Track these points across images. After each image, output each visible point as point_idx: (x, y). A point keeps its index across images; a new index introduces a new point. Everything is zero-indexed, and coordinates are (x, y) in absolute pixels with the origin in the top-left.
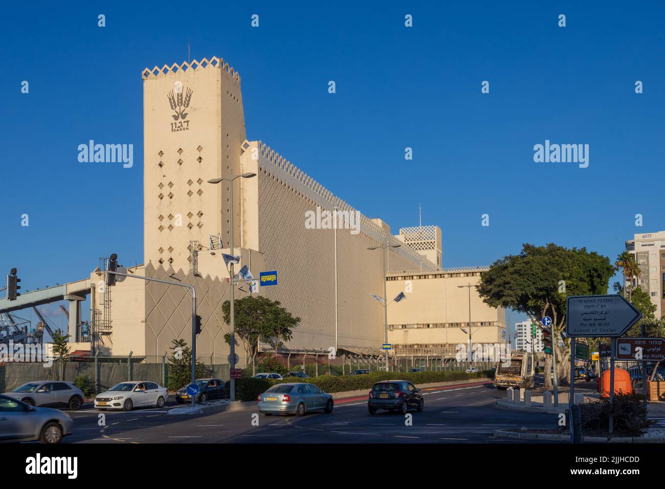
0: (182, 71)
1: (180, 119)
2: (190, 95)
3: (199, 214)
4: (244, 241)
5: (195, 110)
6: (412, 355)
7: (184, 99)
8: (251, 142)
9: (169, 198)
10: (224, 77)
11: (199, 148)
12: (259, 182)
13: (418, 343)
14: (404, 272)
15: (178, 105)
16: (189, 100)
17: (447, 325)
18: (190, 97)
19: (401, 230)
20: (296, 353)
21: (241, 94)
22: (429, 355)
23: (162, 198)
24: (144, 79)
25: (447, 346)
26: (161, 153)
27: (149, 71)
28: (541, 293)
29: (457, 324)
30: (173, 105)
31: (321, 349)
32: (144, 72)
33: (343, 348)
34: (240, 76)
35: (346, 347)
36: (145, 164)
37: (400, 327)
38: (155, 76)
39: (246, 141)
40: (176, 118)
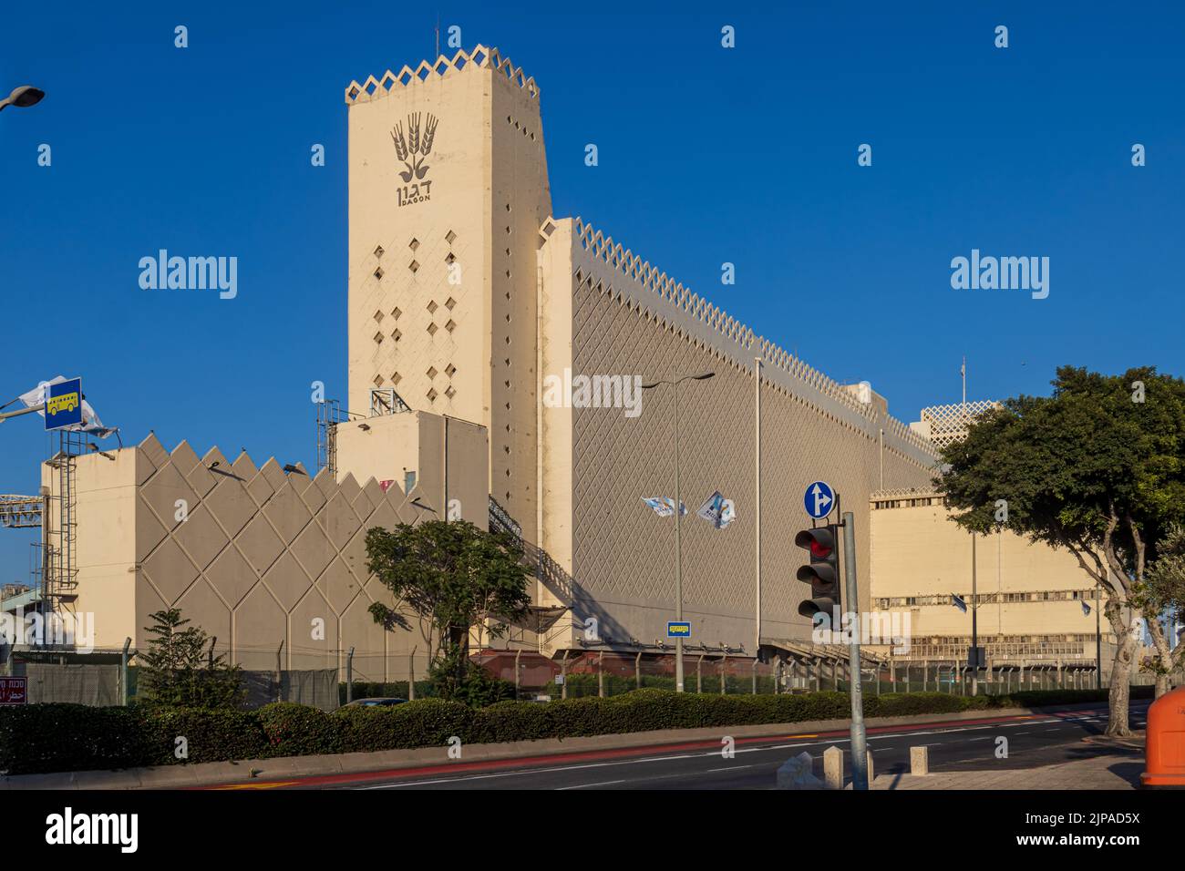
0: (418, 80)
1: (415, 180)
2: (434, 129)
3: (449, 371)
4: (544, 425)
5: (442, 158)
6: (926, 658)
7: (421, 138)
8: (559, 221)
9: (393, 341)
10: (500, 89)
11: (450, 236)
12: (573, 302)
13: (940, 634)
14: (913, 490)
15: (411, 151)
16: (431, 140)
17: (1000, 598)
18: (433, 133)
19: (923, 412)
20: (661, 651)
21: (540, 123)
22: (961, 659)
23: (380, 342)
24: (349, 105)
25: (1002, 639)
26: (379, 251)
27: (357, 86)
28: (1092, 489)
29: (1022, 595)
30: (402, 150)
31: (721, 645)
32: (348, 90)
33: (774, 644)
34: (537, 85)
35: (781, 641)
36: (350, 275)
37: (904, 602)
38: (369, 96)
39: (550, 219)
40: (407, 177)
